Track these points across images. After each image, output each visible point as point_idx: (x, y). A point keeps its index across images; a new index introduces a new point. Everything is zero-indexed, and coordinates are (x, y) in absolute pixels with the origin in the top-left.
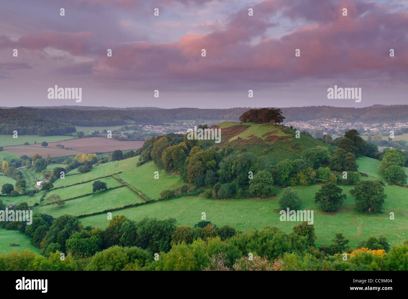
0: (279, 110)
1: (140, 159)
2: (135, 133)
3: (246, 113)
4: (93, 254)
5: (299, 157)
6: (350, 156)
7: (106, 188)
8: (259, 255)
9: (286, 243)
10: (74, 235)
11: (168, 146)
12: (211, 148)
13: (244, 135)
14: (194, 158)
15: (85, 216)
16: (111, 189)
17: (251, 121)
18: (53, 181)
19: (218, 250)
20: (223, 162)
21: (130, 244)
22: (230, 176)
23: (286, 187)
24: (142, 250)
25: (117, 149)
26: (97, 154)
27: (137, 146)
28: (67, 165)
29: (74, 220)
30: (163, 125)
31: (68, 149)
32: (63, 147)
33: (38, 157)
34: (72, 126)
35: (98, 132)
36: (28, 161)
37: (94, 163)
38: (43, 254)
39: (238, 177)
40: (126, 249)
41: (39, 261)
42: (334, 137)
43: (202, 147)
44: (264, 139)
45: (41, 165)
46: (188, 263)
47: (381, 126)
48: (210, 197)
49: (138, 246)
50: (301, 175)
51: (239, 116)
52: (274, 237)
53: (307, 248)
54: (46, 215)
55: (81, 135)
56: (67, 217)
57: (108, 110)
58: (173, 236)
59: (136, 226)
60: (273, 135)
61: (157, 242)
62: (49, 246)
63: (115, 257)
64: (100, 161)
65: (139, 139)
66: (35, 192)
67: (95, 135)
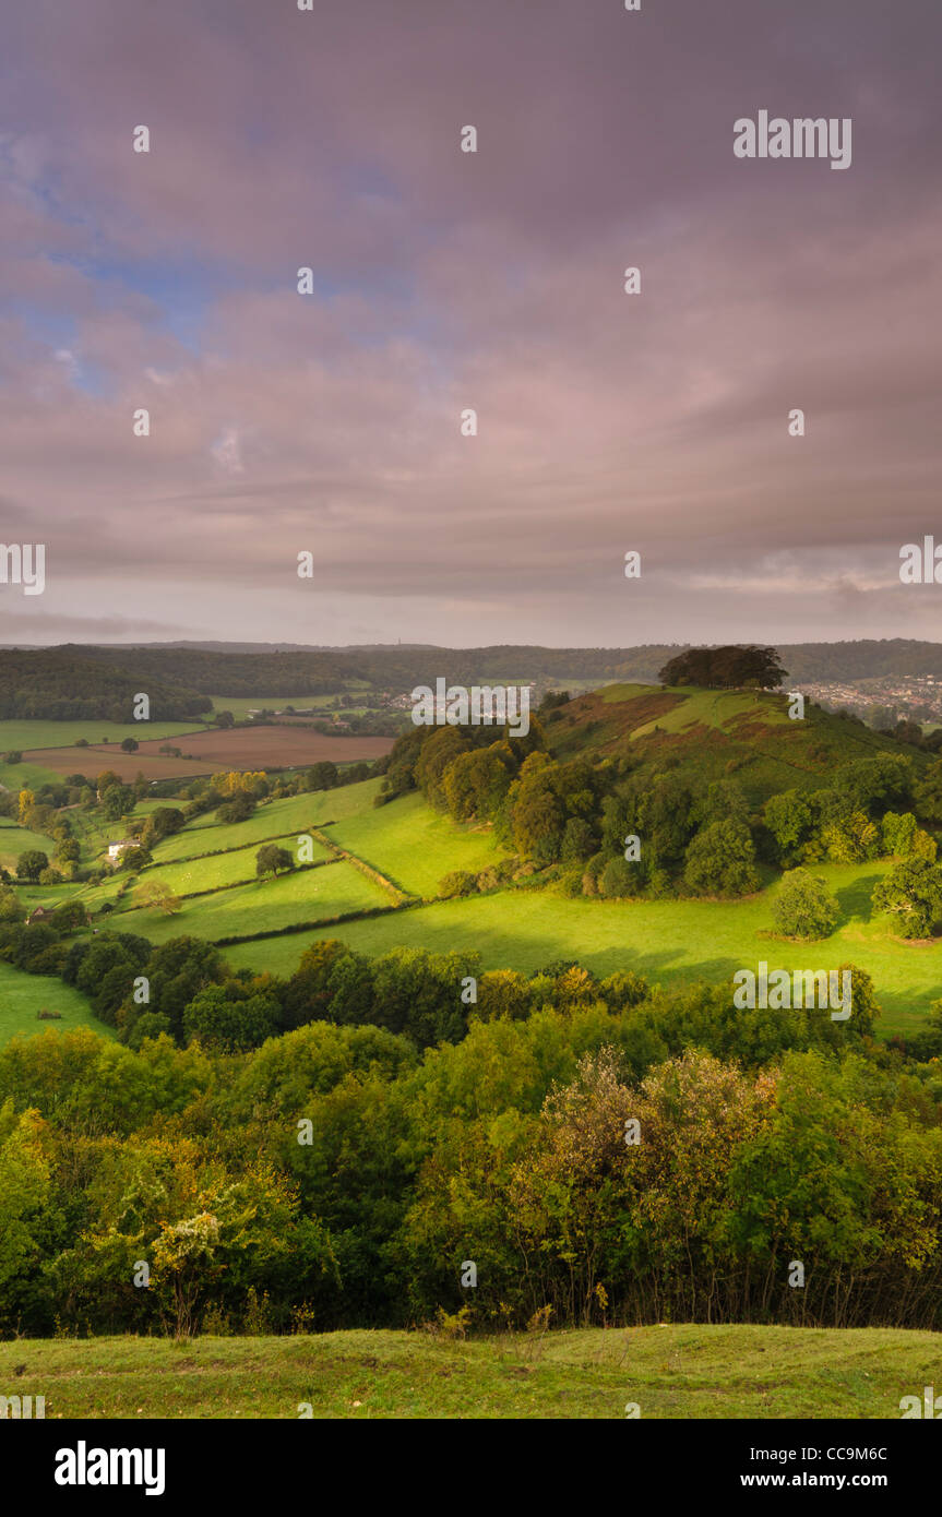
0: (770, 650)
1: (385, 787)
2: (370, 715)
3: (677, 660)
4: (258, 1043)
5: (830, 784)
7: (293, 865)
8: (715, 1055)
9: (793, 1024)
10: (205, 993)
11: (459, 751)
12: (578, 757)
13: (672, 721)
14: (532, 785)
15: (236, 941)
16: (306, 867)
17: (691, 682)
18: (152, 844)
19: (599, 1039)
20: (615, 795)
21: (358, 1020)
23: (794, 866)
24: (389, 1036)
25: (322, 759)
26: (270, 772)
27: (375, 750)
28: (188, 803)
29: (208, 952)
31: (190, 757)
32: (177, 753)
33: (113, 779)
34: (201, 697)
35: (272, 714)
36: (85, 791)
37: (260, 798)
38: (124, 1041)
40: (347, 1031)
41: (114, 1059)
42: (929, 727)
43: (553, 755)
44: (727, 731)
45: (121, 804)
46: (516, 1074)
48: (576, 891)
49: (379, 1026)
50: (832, 833)
51: (657, 669)
53: (851, 1039)
54: (133, 937)
55: (226, 722)
56: (188, 942)
57: (299, 653)
59: (374, 971)
60: (753, 720)
61: (429, 1016)
62: (140, 1022)
63: (316, 1052)
64: (276, 792)
65: (383, 731)
66: (103, 874)
67: (264, 720)
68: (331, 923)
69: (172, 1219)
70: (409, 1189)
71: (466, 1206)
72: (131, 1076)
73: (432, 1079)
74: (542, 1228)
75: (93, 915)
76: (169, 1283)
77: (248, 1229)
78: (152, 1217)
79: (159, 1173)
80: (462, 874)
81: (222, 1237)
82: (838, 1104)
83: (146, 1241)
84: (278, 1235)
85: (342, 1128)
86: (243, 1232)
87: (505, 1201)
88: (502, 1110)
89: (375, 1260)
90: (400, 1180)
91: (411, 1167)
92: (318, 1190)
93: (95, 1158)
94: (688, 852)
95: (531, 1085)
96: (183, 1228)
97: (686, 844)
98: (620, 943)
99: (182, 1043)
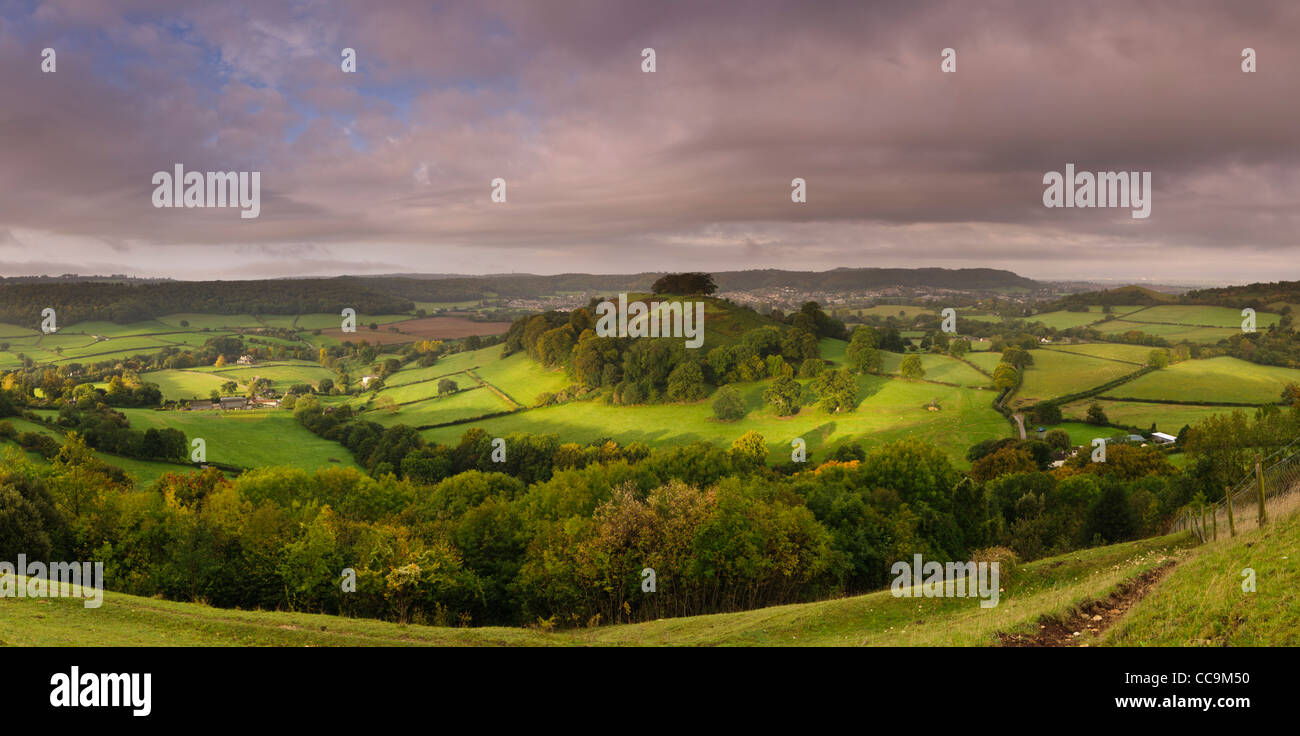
0: (708, 275)
1: (506, 348)
2: (497, 311)
3: (660, 280)
4: (440, 480)
5: (740, 342)
6: (809, 337)
7: (457, 389)
8: (685, 482)
9: (724, 463)
10: (412, 454)
14: (585, 346)
15: (428, 428)
16: (463, 391)
17: (668, 292)
18: (385, 377)
19: (623, 477)
20: (629, 351)
22: (639, 373)
23: (723, 385)
25: (472, 334)
26: (445, 341)
27: (501, 329)
28: (402, 357)
29: (413, 432)
30: (538, 299)
31: (403, 333)
32: (397, 331)
33: (365, 344)
34: (409, 302)
35: (446, 310)
36: (351, 350)
37: (439, 355)
38: (371, 476)
39: (651, 373)
40: (487, 475)
41: (366, 484)
42: (787, 313)
45: (369, 356)
46: (578, 497)
47: (848, 296)
48: (610, 401)
50: (742, 367)
51: (651, 285)
52: (706, 456)
53: (754, 468)
54: (375, 424)
55: (422, 315)
56: (403, 427)
58: (555, 459)
61: (530, 468)
62: (379, 467)
63: (470, 486)
64: (449, 351)
65: (504, 319)
66: (360, 392)
67: (441, 314)
68: (478, 419)
69: (396, 566)
70: (521, 556)
71: (552, 565)
72: (375, 493)
73: (533, 500)
74: (595, 575)
75: (355, 412)
76: (395, 596)
77: (436, 573)
78: (386, 563)
79: (389, 542)
80: (548, 394)
81: (422, 576)
82: (748, 501)
83: (383, 575)
84: (451, 577)
85: (485, 525)
86: (433, 574)
87: (574, 562)
88: (571, 516)
89: (504, 592)
90: (517, 552)
91: (523, 545)
92: (473, 556)
93: (357, 532)
94: (669, 379)
95: (587, 502)
96: (402, 570)
97: (667, 376)
98: (635, 428)
99: (400, 478)
